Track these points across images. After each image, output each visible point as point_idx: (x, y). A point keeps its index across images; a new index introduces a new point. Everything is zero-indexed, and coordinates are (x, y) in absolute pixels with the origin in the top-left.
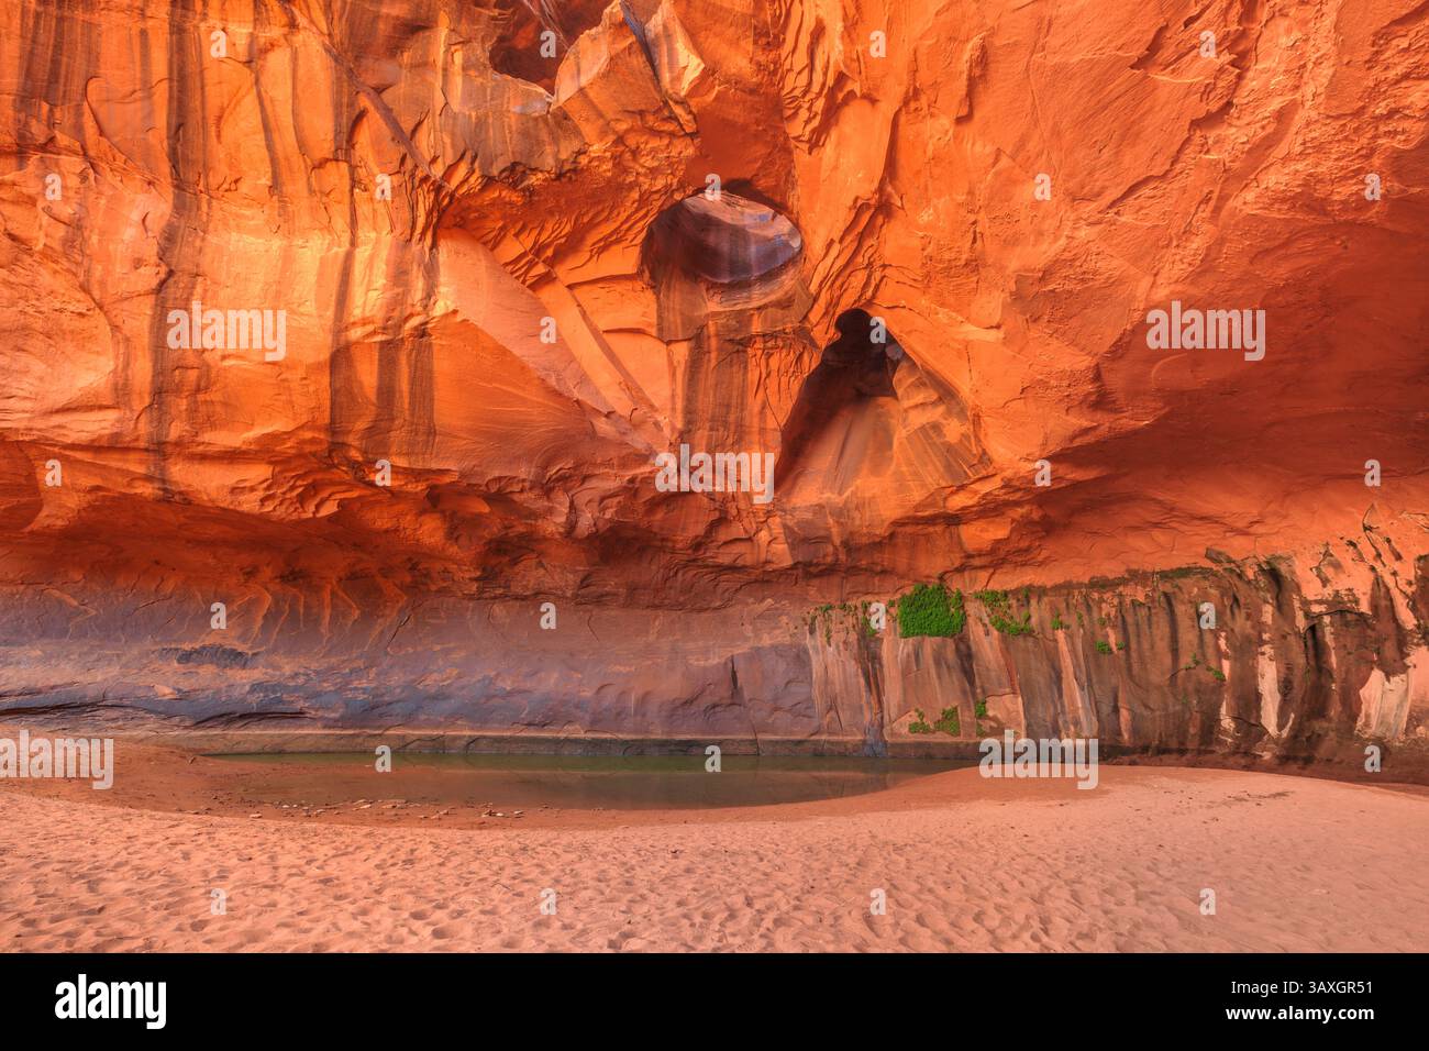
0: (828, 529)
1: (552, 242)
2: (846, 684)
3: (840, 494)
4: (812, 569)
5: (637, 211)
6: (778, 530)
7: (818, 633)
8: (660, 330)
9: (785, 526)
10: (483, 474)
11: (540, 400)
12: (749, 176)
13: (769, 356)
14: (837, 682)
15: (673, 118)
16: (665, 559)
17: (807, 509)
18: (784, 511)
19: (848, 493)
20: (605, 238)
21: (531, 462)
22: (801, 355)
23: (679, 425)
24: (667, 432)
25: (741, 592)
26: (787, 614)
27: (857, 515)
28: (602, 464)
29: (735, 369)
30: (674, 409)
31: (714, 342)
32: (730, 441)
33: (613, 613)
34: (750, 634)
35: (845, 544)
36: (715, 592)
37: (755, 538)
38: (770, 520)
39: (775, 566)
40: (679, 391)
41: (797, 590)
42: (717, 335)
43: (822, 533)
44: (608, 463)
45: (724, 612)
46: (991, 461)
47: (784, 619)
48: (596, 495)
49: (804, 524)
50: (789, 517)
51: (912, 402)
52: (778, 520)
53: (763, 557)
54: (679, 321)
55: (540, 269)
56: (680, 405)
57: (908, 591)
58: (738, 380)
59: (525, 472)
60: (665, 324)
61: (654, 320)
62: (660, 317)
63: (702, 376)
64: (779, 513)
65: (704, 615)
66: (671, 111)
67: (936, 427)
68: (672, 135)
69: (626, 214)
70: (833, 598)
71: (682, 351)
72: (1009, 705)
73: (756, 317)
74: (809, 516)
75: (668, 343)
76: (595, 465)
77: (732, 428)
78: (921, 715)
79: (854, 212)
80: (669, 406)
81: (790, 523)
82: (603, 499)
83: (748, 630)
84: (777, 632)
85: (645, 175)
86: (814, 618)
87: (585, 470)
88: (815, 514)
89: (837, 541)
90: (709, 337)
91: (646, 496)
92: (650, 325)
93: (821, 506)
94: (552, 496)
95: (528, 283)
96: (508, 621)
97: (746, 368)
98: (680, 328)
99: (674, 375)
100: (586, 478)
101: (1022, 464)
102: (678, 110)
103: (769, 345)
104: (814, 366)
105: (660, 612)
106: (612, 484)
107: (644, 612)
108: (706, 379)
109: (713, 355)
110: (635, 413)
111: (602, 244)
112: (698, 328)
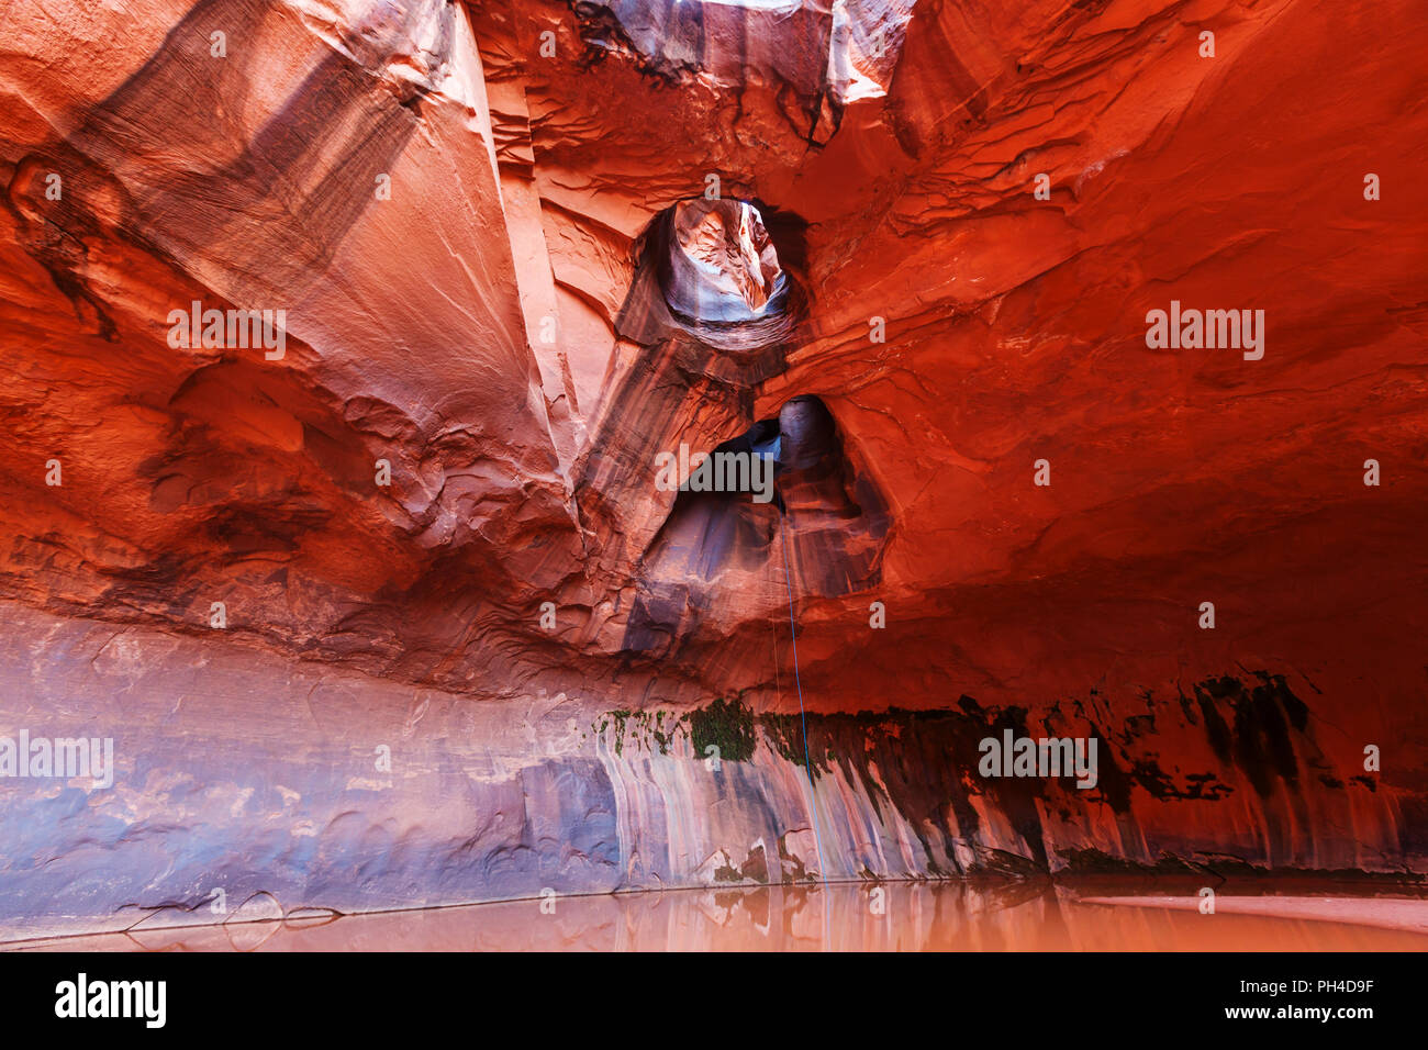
0: (679, 616)
1: (562, 135)
2: (650, 814)
3: (708, 578)
4: (634, 663)
5: (683, 176)
6: (626, 604)
7: (608, 745)
8: (621, 318)
9: (638, 603)
10: (356, 383)
11: (497, 318)
12: (810, 221)
13: (704, 405)
14: (640, 812)
15: (815, 116)
16: (486, 610)
17: (669, 587)
18: (644, 583)
19: (715, 580)
20: (622, 179)
21: (434, 401)
22: (732, 418)
23: (592, 440)
24: (579, 440)
25: (536, 679)
26: (577, 717)
27: (714, 606)
28: (511, 449)
29: (667, 403)
30: (593, 418)
31: (664, 363)
32: (630, 482)
33: (356, 685)
34: (534, 741)
35: (686, 637)
36: (509, 672)
37: (595, 610)
38: (624, 591)
39: (598, 651)
40: (608, 399)
41: (597, 686)
42: (673, 357)
43: (670, 619)
44: (515, 451)
45: (506, 702)
46: (880, 580)
47: (572, 722)
48: (479, 488)
49: (658, 604)
50: (647, 592)
51: (804, 505)
52: (633, 593)
53: (594, 634)
54: (644, 320)
55: (527, 154)
56: (602, 416)
57: (705, 705)
58: (665, 415)
59: (417, 411)
60: (629, 315)
61: (620, 304)
62: (627, 303)
63: (636, 394)
64: (640, 585)
65: (486, 705)
66: (818, 108)
67: (837, 536)
68: (795, 128)
69: (669, 171)
70: (632, 703)
71: (629, 354)
72: (805, 842)
73: (713, 359)
74: (666, 596)
75: (619, 338)
76: (503, 447)
77: (639, 466)
78: (727, 858)
79: (926, 308)
80: (591, 412)
81: (645, 600)
82: (486, 498)
83: (530, 732)
84: (563, 740)
85: (726, 147)
86: (606, 723)
87: (487, 448)
88: (674, 594)
89: (681, 631)
90: (663, 355)
91: (529, 515)
92: (614, 306)
93: (684, 588)
94: (426, 466)
95: (503, 158)
96: (140, 673)
97: (676, 407)
98: (641, 328)
99: (610, 378)
100: (483, 459)
101: (902, 590)
102: (826, 113)
103: (711, 394)
104: (736, 435)
105: (429, 693)
106: (505, 482)
107: (406, 690)
108: (638, 400)
109: (656, 376)
110: (560, 401)
111: (612, 182)
112: (659, 340)
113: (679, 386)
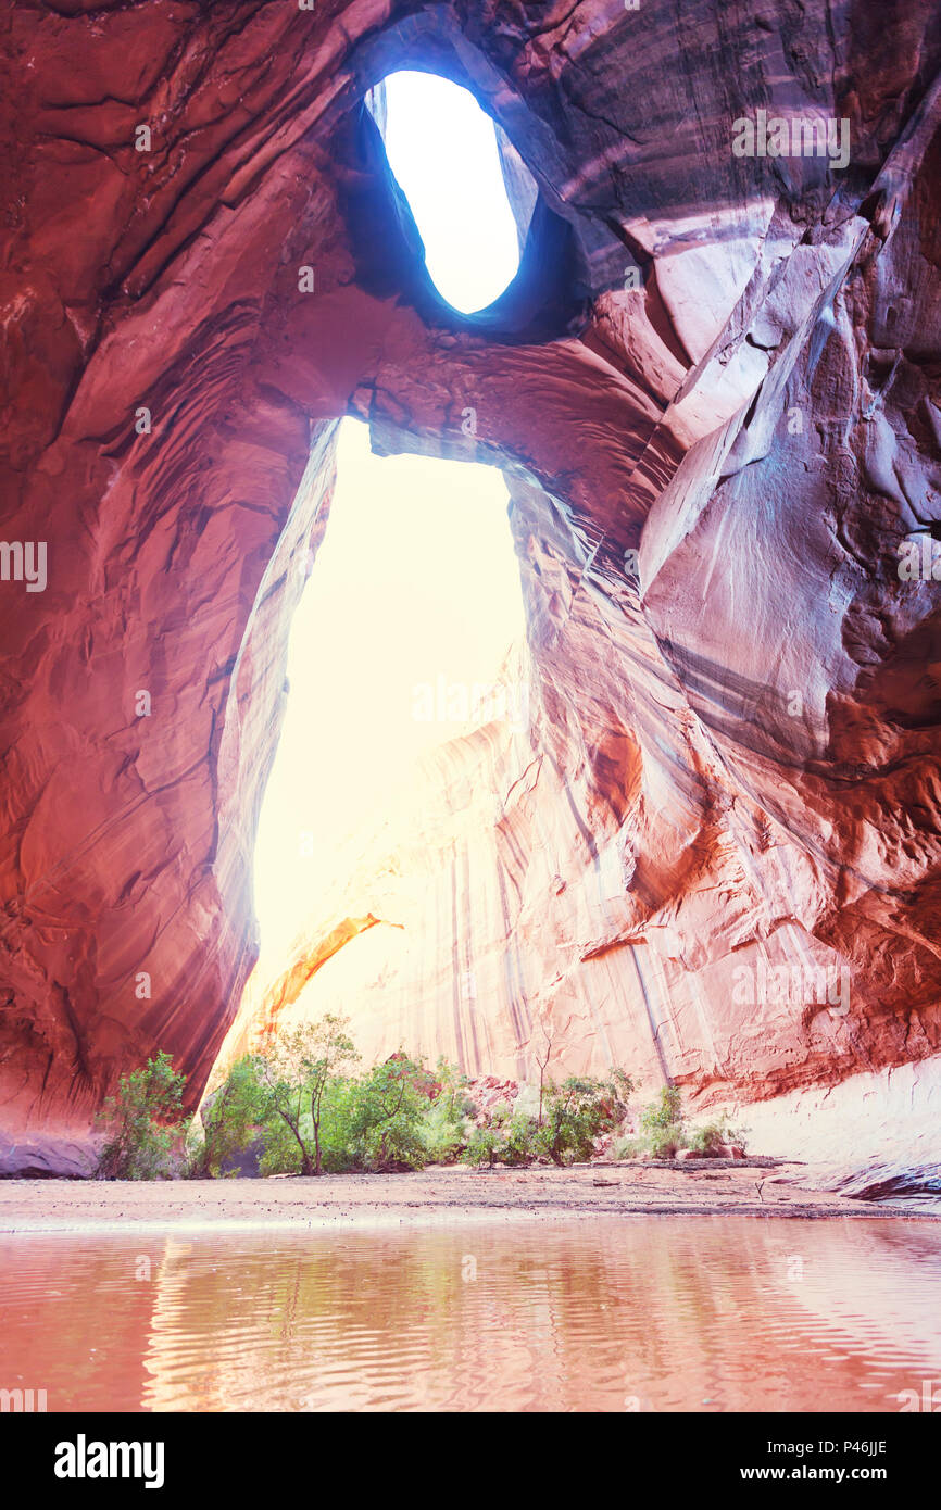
12: (353, 286)
61: (625, 292)
71: (642, 231)
75: (647, 258)
90: (589, 186)
95: (674, 463)
99: (683, 239)
108: (660, 156)
109: (615, 154)
110: (758, 339)
111: (587, 379)
112: (588, 217)
113: (577, 101)
